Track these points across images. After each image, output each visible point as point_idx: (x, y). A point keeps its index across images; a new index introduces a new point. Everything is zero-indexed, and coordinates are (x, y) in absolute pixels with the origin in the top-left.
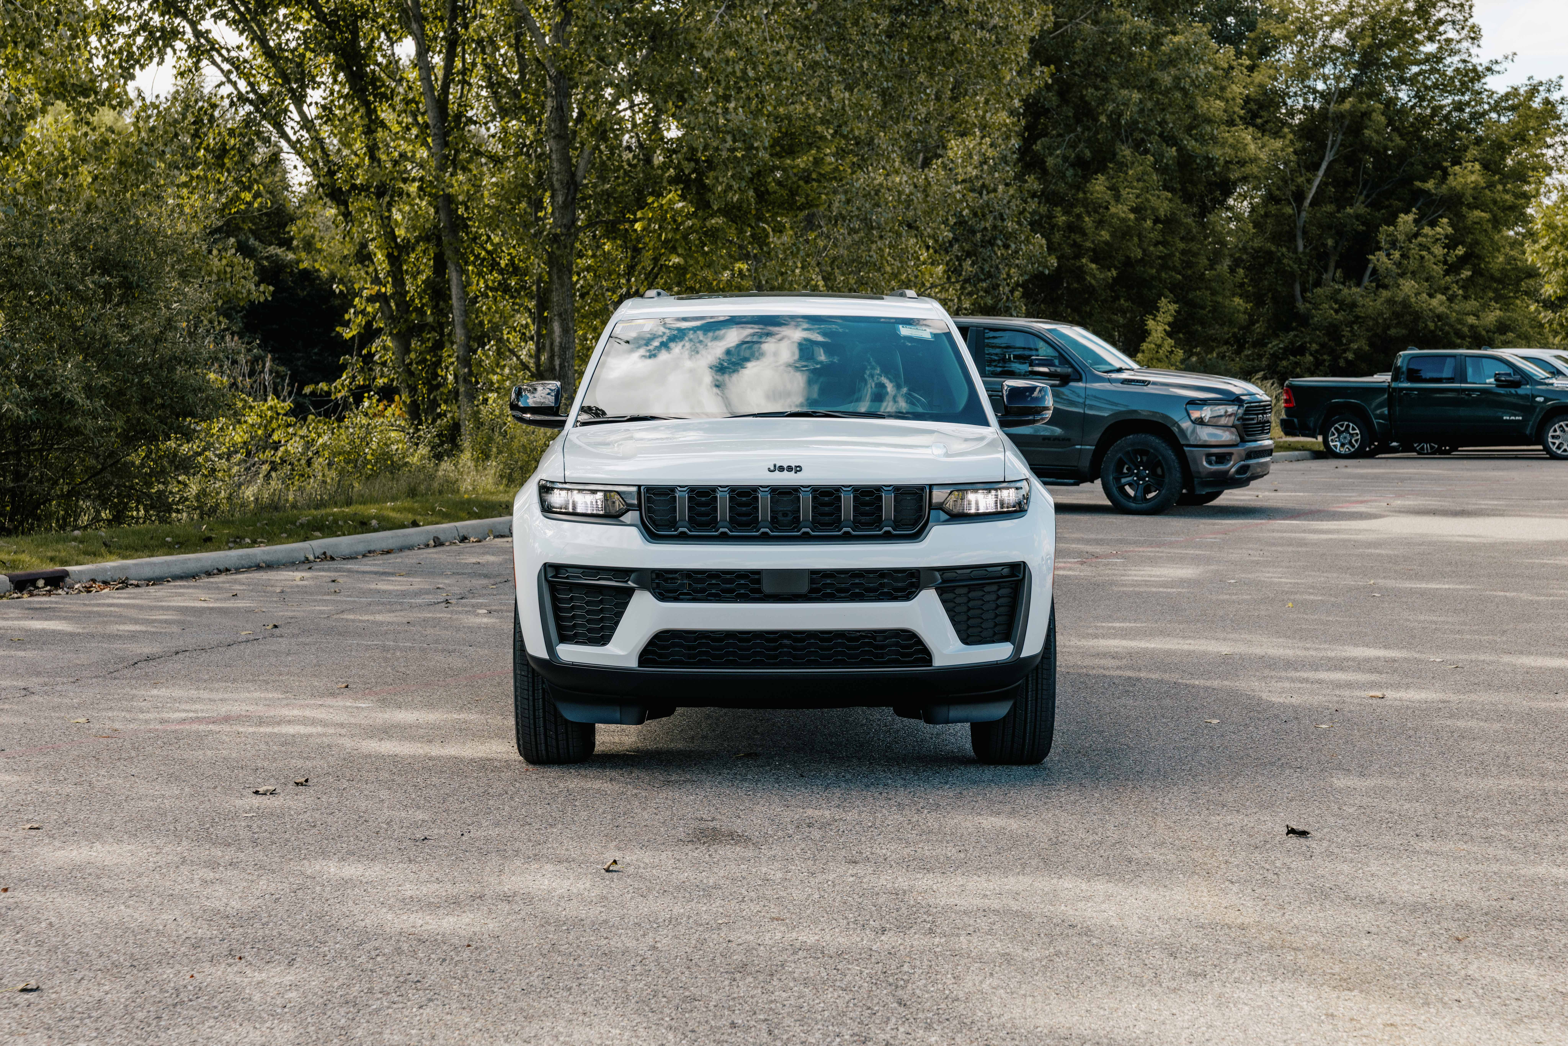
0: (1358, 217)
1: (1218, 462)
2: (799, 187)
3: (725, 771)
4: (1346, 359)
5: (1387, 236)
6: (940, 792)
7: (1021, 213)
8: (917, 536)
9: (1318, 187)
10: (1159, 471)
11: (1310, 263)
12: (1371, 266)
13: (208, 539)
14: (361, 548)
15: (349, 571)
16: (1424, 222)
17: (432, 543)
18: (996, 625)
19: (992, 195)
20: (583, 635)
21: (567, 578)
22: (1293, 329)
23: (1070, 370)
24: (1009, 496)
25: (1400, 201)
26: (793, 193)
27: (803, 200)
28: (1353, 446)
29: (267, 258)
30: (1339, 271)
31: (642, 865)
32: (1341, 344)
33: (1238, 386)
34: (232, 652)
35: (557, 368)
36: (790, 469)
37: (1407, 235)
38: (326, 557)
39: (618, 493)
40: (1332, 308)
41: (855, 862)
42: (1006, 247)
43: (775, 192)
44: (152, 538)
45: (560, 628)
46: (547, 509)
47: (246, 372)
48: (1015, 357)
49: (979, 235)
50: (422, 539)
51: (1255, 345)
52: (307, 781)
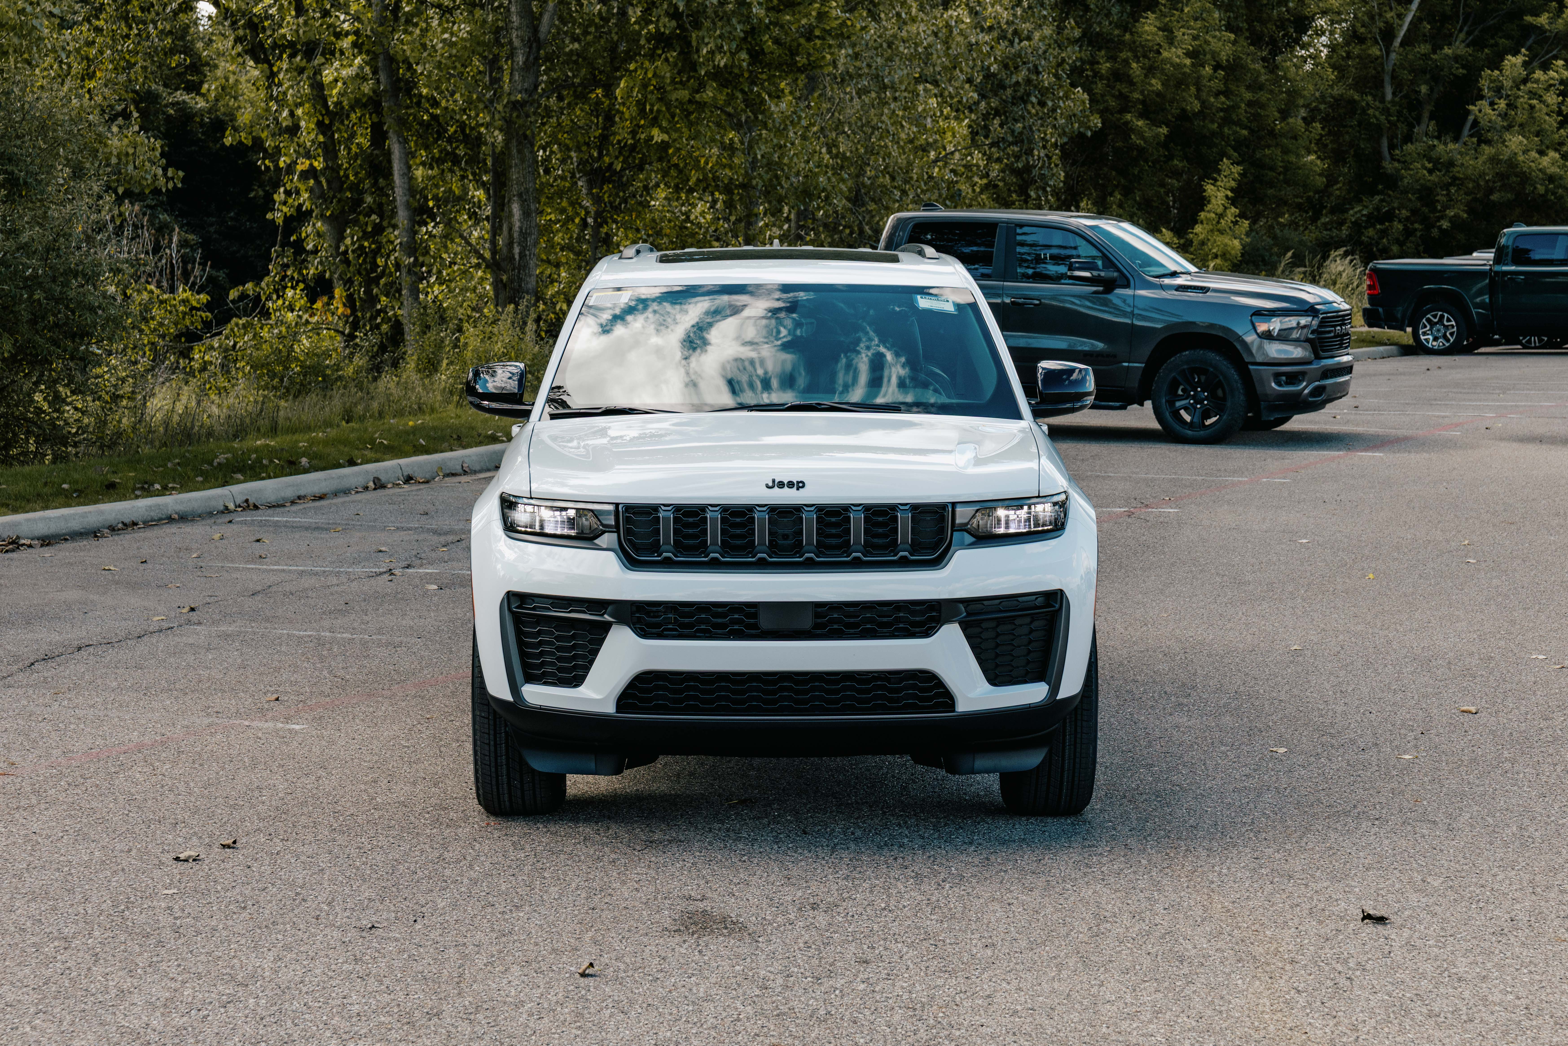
0: (1456, 58)
1: (1288, 383)
2: (799, 45)
3: (717, 826)
4: (1440, 228)
5: (1492, 81)
6: (963, 857)
7: (1059, 65)
8: (937, 562)
9: (1411, 23)
10: (1220, 393)
11: (1399, 114)
12: (1471, 118)
13: (112, 486)
14: (290, 493)
15: (276, 525)
16: (1535, 64)
17: (371, 485)
18: (1028, 662)
19: (1025, 43)
20: (553, 674)
21: (534, 609)
22: (1378, 193)
23: (1116, 274)
24: (1044, 510)
25: (1507, 39)
26: (793, 52)
27: (805, 61)
28: (1448, 340)
29: (173, 104)
30: (1433, 123)
31: (622, 967)
32: (1435, 210)
33: (1312, 293)
34: (142, 648)
35: (517, 257)
36: (791, 484)
37: (1514, 82)
38: (249, 506)
39: (592, 511)
40: (1426, 168)
41: (866, 962)
42: (1042, 104)
43: (772, 53)
44: (46, 484)
45: (525, 666)
46: (510, 528)
47: (150, 248)
48: (1052, 257)
49: (1009, 91)
50: (360, 481)
51: (1332, 212)
52: (235, 842)
